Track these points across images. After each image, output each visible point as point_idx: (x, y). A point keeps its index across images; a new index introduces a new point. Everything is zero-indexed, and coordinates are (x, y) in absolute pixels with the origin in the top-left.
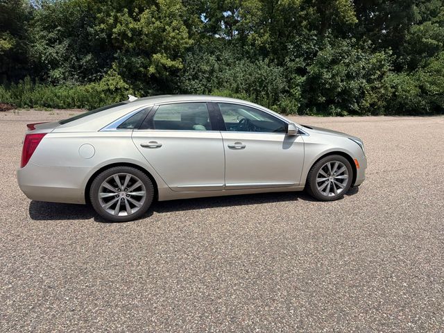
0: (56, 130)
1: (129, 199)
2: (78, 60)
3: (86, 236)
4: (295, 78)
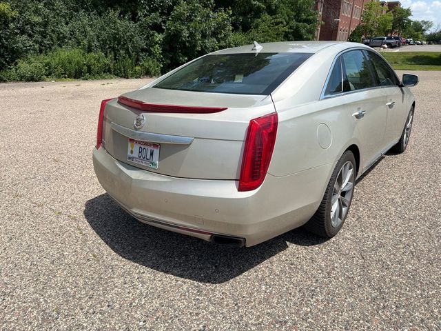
4: (153, 35)
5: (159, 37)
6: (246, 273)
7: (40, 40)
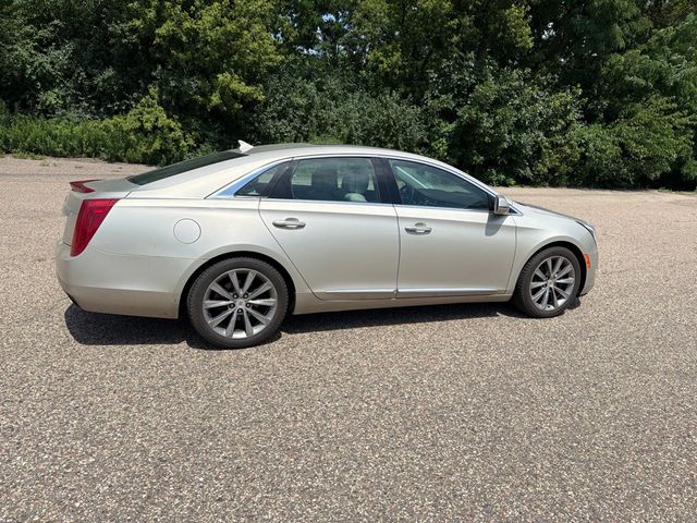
0: (133, 195)
1: (250, 310)
2: (90, 77)
3: (186, 372)
4: (438, 125)
5: (447, 128)
7: (298, 126)
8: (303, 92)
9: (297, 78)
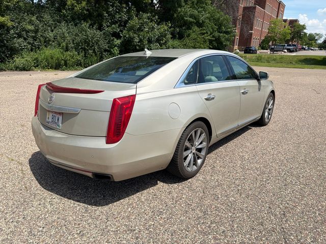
1: (197, 152)
4: (113, 40)
5: (118, 42)
6: (122, 201)
7: (32, 42)
8: (31, 22)
9: (24, 13)
